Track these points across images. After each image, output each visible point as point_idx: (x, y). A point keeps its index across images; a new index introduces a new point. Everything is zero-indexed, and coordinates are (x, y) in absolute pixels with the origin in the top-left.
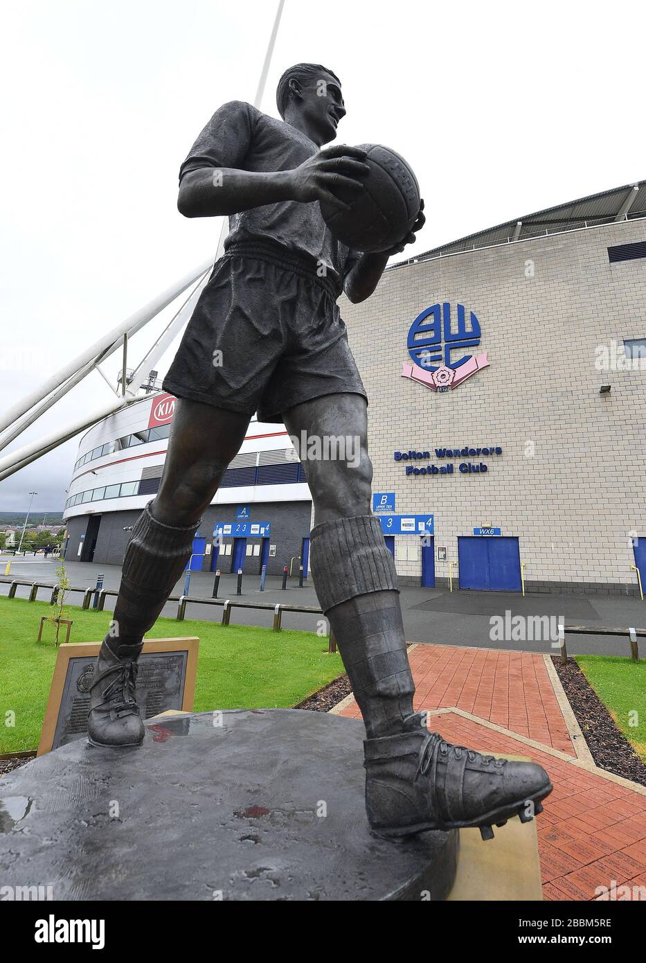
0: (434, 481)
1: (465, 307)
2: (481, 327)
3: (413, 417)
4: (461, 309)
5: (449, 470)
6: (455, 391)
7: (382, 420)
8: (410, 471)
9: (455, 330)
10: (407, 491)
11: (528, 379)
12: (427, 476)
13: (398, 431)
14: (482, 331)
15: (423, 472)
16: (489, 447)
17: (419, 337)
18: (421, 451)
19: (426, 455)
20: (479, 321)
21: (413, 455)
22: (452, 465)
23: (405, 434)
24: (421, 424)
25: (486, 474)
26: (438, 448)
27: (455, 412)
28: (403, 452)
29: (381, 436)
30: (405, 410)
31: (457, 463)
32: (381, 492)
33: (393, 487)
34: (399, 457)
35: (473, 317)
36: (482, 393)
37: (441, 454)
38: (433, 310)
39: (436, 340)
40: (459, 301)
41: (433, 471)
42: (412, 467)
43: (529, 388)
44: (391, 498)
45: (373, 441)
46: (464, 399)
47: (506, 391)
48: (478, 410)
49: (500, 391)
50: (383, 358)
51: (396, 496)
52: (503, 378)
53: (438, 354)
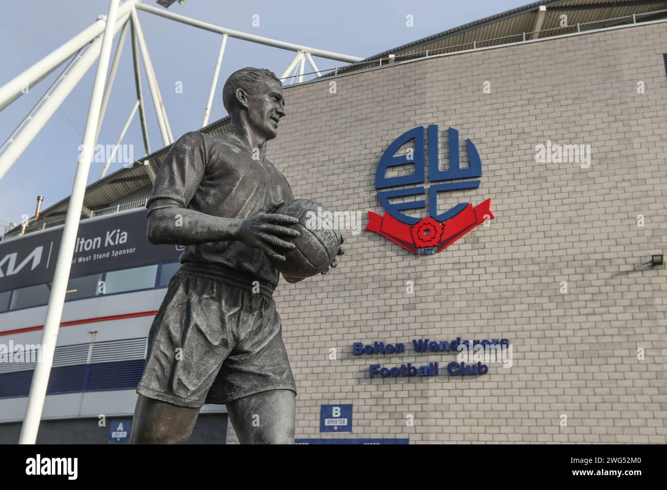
0: (411, 386)
1: (460, 132)
2: (483, 162)
3: (381, 290)
4: (452, 134)
5: (431, 371)
6: (443, 254)
7: (336, 294)
8: (375, 372)
9: (442, 164)
10: (371, 402)
11: (548, 240)
12: (402, 381)
13: (360, 311)
14: (483, 168)
15: (395, 374)
16: (492, 336)
17: (391, 174)
18: (392, 342)
19: (399, 349)
20: (479, 152)
21: (379, 349)
22: (436, 364)
23: (370, 316)
24: (393, 302)
25: (484, 378)
26: (417, 339)
27: (443, 286)
28: (366, 343)
29: (335, 319)
30: (370, 280)
31: (444, 360)
32: (332, 403)
33: (350, 396)
34: (359, 351)
36: (482, 258)
37: (421, 347)
38: (414, 136)
39: (417, 179)
40: (450, 124)
41: (407, 372)
42: (378, 366)
43: (549, 254)
44: (347, 410)
45: (323, 326)
46: (457, 266)
47: (516, 256)
48: (477, 284)
49: (508, 256)
50: (339, 203)
51: (355, 409)
52: (514, 237)
53: (418, 199)
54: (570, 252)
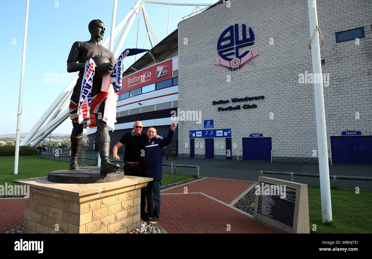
0: (231, 113)
1: (246, 25)
2: (255, 35)
3: (221, 84)
4: (244, 26)
5: (238, 108)
6: (241, 70)
7: (206, 87)
8: (220, 109)
9: (241, 38)
10: (219, 118)
11: (279, 60)
12: (228, 111)
13: (214, 91)
14: (255, 37)
15: (226, 109)
16: (258, 96)
17: (223, 44)
18: (225, 100)
19: (227, 102)
20: (253, 32)
21: (221, 102)
22: (239, 106)
23: (217, 92)
24: (225, 87)
25: (256, 109)
26: (233, 98)
27: (241, 80)
28: (216, 101)
29: (206, 94)
30: (217, 81)
31: (242, 104)
32: (207, 119)
33: (212, 117)
34: (214, 103)
35: (250, 30)
36: (255, 69)
37: (234, 100)
38: (230, 29)
39: (232, 44)
40: (243, 22)
41: (230, 108)
42: (221, 107)
43: (279, 65)
44: (212, 122)
45: (203, 97)
46: (246, 73)
47: (267, 67)
48: (253, 78)
49: (264, 67)
50: (206, 57)
51: (214, 121)
52: (266, 60)
53: (232, 51)
54: (287, 63)
